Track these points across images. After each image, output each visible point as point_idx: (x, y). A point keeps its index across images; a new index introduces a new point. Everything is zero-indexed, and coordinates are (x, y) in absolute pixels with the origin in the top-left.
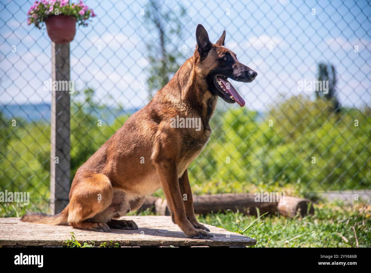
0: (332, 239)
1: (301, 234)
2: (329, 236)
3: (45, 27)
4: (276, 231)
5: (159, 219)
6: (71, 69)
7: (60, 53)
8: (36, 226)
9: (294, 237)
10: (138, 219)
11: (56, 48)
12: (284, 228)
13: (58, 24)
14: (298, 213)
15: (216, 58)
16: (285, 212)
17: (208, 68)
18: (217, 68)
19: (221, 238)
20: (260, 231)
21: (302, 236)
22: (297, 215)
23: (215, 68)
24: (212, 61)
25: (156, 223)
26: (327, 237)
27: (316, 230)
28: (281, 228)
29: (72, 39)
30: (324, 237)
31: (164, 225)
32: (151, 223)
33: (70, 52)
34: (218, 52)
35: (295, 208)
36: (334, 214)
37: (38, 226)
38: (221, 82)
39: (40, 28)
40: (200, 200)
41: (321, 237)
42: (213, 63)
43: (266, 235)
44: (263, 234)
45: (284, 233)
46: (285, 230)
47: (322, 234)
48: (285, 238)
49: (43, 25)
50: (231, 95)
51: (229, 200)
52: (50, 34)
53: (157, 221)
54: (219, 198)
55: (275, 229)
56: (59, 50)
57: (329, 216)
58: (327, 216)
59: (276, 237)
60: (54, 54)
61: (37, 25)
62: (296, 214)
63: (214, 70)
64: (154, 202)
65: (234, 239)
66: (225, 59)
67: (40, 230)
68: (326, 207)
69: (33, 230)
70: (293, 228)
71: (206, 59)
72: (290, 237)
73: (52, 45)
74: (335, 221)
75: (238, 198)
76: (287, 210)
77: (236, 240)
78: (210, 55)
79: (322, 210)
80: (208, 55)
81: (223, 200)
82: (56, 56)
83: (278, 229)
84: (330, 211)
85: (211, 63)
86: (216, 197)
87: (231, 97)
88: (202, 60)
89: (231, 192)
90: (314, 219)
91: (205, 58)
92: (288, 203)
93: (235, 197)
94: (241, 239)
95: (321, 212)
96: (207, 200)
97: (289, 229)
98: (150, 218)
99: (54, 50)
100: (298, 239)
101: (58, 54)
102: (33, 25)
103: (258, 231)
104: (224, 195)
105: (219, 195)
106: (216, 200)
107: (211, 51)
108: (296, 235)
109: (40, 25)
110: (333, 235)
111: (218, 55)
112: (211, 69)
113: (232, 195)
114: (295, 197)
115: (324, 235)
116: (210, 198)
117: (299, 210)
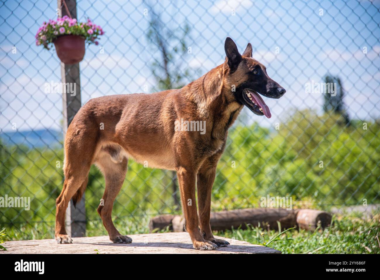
0: (355, 249)
1: (323, 245)
2: (352, 247)
3: (54, 47)
4: (298, 244)
5: (179, 235)
6: (81, 89)
7: (70, 74)
8: (57, 247)
9: (317, 249)
10: (159, 236)
11: (66, 68)
12: (305, 241)
13: (67, 44)
14: (319, 226)
15: (246, 72)
16: (305, 225)
17: (238, 81)
18: (247, 82)
19: (245, 250)
20: (282, 245)
21: (324, 248)
22: (318, 228)
23: (245, 82)
24: (241, 75)
25: (178, 240)
26: (350, 248)
27: (338, 242)
28: (302, 240)
29: (81, 59)
30: (347, 248)
31: (186, 240)
32: (173, 239)
33: (80, 72)
34: (248, 66)
35: (315, 221)
36: (354, 225)
37: (60, 246)
38: (250, 94)
39: (48, 49)
40: (217, 217)
41: (344, 248)
42: (243, 76)
43: (288, 248)
44: (285, 247)
45: (306, 245)
46: (306, 243)
47: (344, 245)
48: (307, 250)
49: (52, 46)
50: (261, 107)
51: (247, 215)
52: (60, 55)
53: (178, 237)
54: (236, 214)
55: (297, 242)
56: (69, 70)
57: (349, 228)
58: (347, 227)
59: (298, 250)
60: (64, 75)
61: (46, 47)
62: (316, 226)
63: (243, 83)
64: (172, 220)
65: (258, 251)
66: (255, 73)
67: (62, 250)
68: (345, 218)
69: (56, 251)
70: (315, 240)
71: (236, 72)
72: (312, 249)
73: (62, 66)
74: (356, 232)
75: (256, 213)
76: (306, 223)
77: (261, 251)
78: (240, 68)
79: (341, 222)
80: (238, 68)
81: (240, 216)
82: (66, 77)
83: (300, 242)
84: (350, 222)
85: (240, 76)
86: (233, 213)
87: (260, 109)
88: (231, 73)
89: (248, 207)
90: (335, 231)
91: (234, 72)
92: (307, 216)
93: (253, 211)
94: (265, 251)
95: (341, 224)
96: (225, 216)
97: (311, 241)
98: (171, 235)
99: (64, 71)
100: (321, 251)
101: (68, 74)
102: (42, 47)
103: (280, 245)
104: (241, 211)
105: (236, 211)
106: (233, 215)
107: (241, 64)
108: (318, 247)
109: (49, 46)
110: (355, 246)
111: (248, 68)
112: (240, 82)
113: (250, 210)
114: (313, 209)
115: (347, 246)
116: (227, 214)
117: (319, 222)
